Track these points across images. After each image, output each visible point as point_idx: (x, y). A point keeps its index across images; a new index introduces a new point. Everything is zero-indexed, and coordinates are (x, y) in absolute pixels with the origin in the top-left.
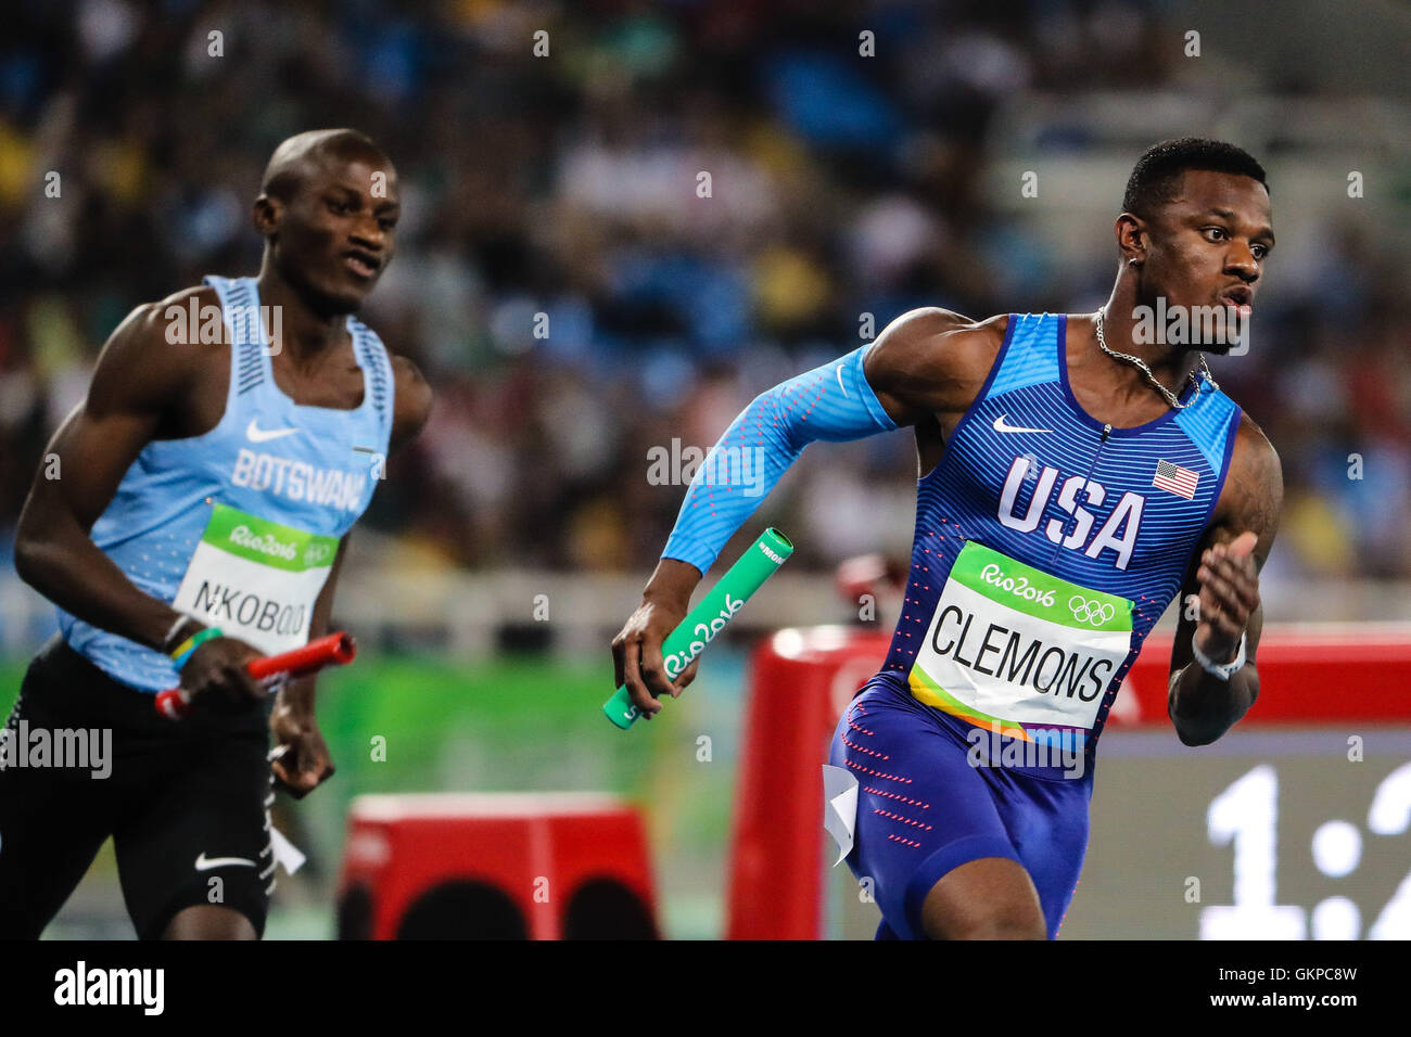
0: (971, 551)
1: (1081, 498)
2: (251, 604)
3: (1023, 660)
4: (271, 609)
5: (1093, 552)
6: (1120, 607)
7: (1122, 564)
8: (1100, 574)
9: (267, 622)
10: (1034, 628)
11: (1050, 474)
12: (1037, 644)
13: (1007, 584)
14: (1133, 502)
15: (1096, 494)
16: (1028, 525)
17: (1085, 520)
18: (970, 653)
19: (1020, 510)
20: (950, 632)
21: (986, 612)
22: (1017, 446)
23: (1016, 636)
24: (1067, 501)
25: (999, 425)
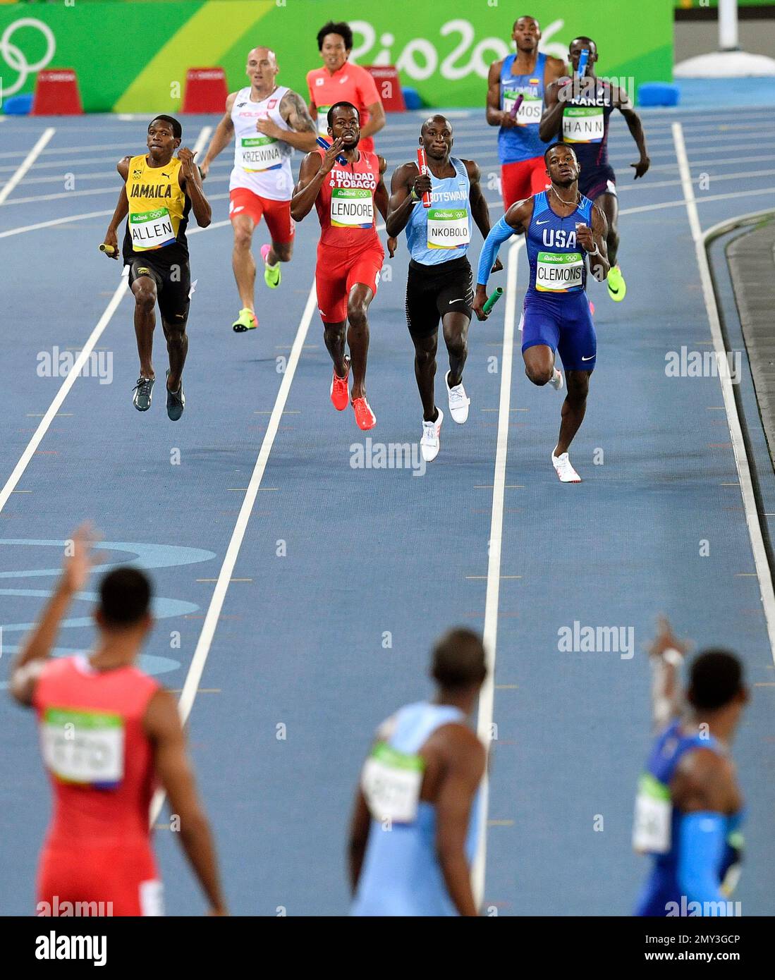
0: (540, 254)
1: (561, 235)
2: (446, 231)
3: (559, 275)
4: (452, 231)
5: (568, 246)
6: (577, 255)
7: (574, 247)
8: (570, 251)
9: (452, 234)
10: (560, 267)
11: (552, 232)
12: (562, 270)
13: (551, 259)
14: (573, 234)
15: (564, 234)
16: (551, 244)
17: (563, 240)
18: (548, 277)
19: (548, 241)
20: (542, 273)
21: (548, 267)
22: (543, 227)
23: (557, 270)
24: (558, 237)
25: (538, 223)
